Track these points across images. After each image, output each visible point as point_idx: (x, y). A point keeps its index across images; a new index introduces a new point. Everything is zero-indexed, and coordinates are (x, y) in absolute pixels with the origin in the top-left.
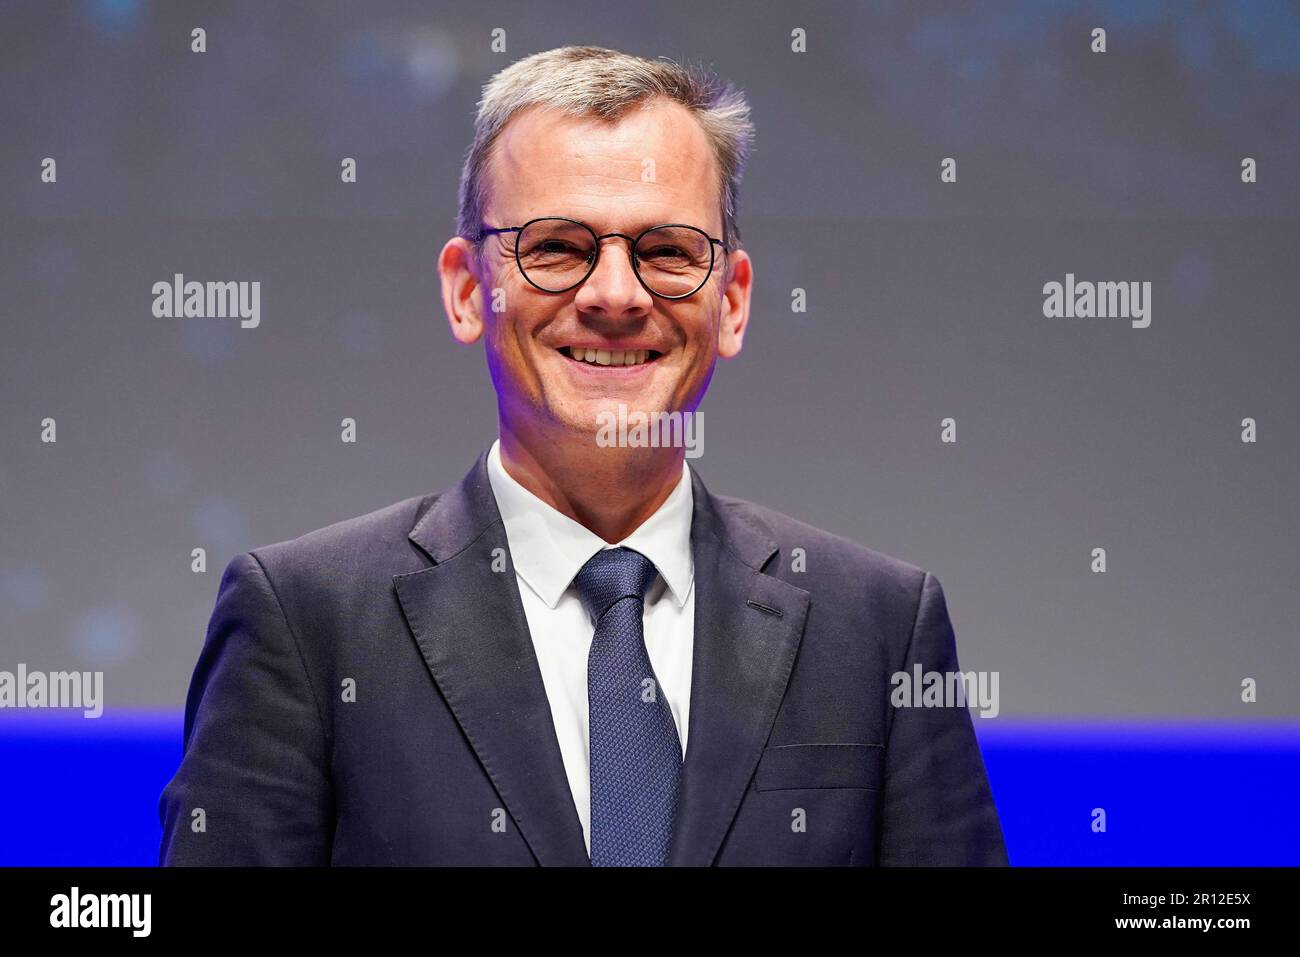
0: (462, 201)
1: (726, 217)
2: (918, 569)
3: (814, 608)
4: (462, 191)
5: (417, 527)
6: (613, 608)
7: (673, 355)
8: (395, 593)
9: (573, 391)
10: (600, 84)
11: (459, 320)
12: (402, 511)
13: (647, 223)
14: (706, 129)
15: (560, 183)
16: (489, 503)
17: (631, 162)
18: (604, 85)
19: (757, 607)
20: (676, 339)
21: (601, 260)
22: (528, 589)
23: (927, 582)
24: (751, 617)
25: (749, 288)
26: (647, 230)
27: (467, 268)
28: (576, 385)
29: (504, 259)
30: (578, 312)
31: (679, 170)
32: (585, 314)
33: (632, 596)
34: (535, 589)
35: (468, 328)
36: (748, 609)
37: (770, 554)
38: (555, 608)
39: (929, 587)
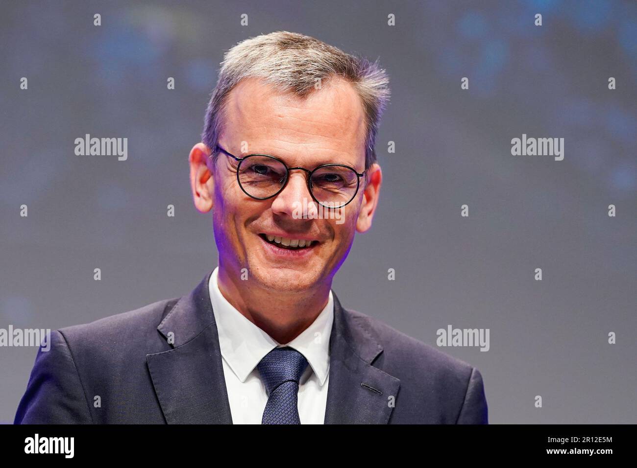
0: (206, 124)
1: (368, 151)
2: (468, 365)
3: (402, 389)
4: (206, 117)
5: (163, 322)
6: (280, 387)
7: (326, 244)
8: (146, 365)
9: (265, 261)
10: (297, 71)
11: (198, 195)
12: (154, 311)
13: (320, 161)
14: (360, 95)
15: (268, 131)
16: (208, 311)
17: (312, 123)
18: (300, 72)
19: (367, 388)
20: (328, 234)
21: (290, 182)
22: (228, 368)
23: (473, 375)
24: (363, 394)
25: (379, 186)
26: (319, 166)
27: (206, 164)
28: (268, 258)
29: (229, 172)
30: (273, 213)
31: (342, 128)
32: (276, 215)
33: (292, 381)
34: (233, 369)
35: (203, 203)
36: (361, 389)
37: (378, 353)
38: (244, 382)
39: (475, 378)
